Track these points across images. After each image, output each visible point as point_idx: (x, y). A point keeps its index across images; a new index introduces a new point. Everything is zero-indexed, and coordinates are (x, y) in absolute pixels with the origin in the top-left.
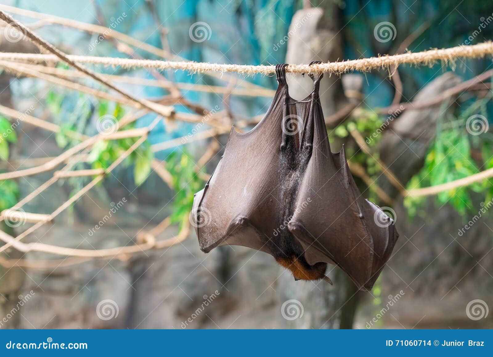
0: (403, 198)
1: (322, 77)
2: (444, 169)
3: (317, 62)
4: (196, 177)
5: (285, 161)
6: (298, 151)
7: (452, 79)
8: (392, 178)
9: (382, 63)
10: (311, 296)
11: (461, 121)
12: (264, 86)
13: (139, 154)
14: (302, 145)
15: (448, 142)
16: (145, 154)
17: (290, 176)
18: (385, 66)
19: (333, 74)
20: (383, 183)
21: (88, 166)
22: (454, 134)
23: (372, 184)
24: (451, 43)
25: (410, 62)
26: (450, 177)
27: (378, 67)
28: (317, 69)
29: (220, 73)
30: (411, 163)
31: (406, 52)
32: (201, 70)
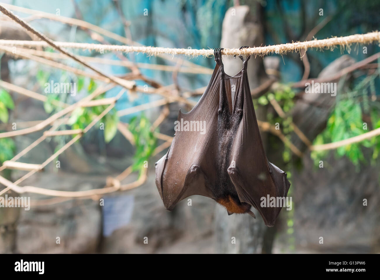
0: (311, 152)
1: (249, 58)
2: (342, 129)
3: (245, 47)
4: (151, 135)
5: (222, 122)
6: (231, 114)
7: (348, 60)
8: (302, 136)
9: (295, 48)
10: (240, 227)
11: (355, 93)
12: (203, 66)
13: (108, 119)
14: (235, 110)
15: (345, 109)
16: (112, 117)
17: (226, 134)
18: (297, 50)
19: (258, 56)
20: (295, 140)
21: (69, 127)
22: (350, 103)
23: (287, 142)
24: (347, 33)
25: (316, 46)
26: (346, 135)
27: (292, 50)
28: (246, 52)
29: (172, 55)
30: (316, 125)
31: (313, 39)
32: (157, 53)
